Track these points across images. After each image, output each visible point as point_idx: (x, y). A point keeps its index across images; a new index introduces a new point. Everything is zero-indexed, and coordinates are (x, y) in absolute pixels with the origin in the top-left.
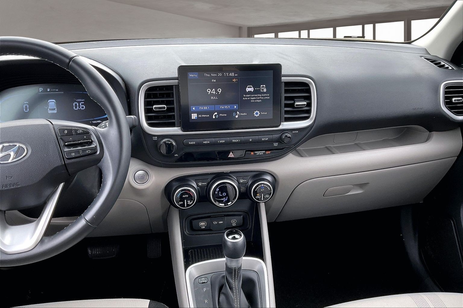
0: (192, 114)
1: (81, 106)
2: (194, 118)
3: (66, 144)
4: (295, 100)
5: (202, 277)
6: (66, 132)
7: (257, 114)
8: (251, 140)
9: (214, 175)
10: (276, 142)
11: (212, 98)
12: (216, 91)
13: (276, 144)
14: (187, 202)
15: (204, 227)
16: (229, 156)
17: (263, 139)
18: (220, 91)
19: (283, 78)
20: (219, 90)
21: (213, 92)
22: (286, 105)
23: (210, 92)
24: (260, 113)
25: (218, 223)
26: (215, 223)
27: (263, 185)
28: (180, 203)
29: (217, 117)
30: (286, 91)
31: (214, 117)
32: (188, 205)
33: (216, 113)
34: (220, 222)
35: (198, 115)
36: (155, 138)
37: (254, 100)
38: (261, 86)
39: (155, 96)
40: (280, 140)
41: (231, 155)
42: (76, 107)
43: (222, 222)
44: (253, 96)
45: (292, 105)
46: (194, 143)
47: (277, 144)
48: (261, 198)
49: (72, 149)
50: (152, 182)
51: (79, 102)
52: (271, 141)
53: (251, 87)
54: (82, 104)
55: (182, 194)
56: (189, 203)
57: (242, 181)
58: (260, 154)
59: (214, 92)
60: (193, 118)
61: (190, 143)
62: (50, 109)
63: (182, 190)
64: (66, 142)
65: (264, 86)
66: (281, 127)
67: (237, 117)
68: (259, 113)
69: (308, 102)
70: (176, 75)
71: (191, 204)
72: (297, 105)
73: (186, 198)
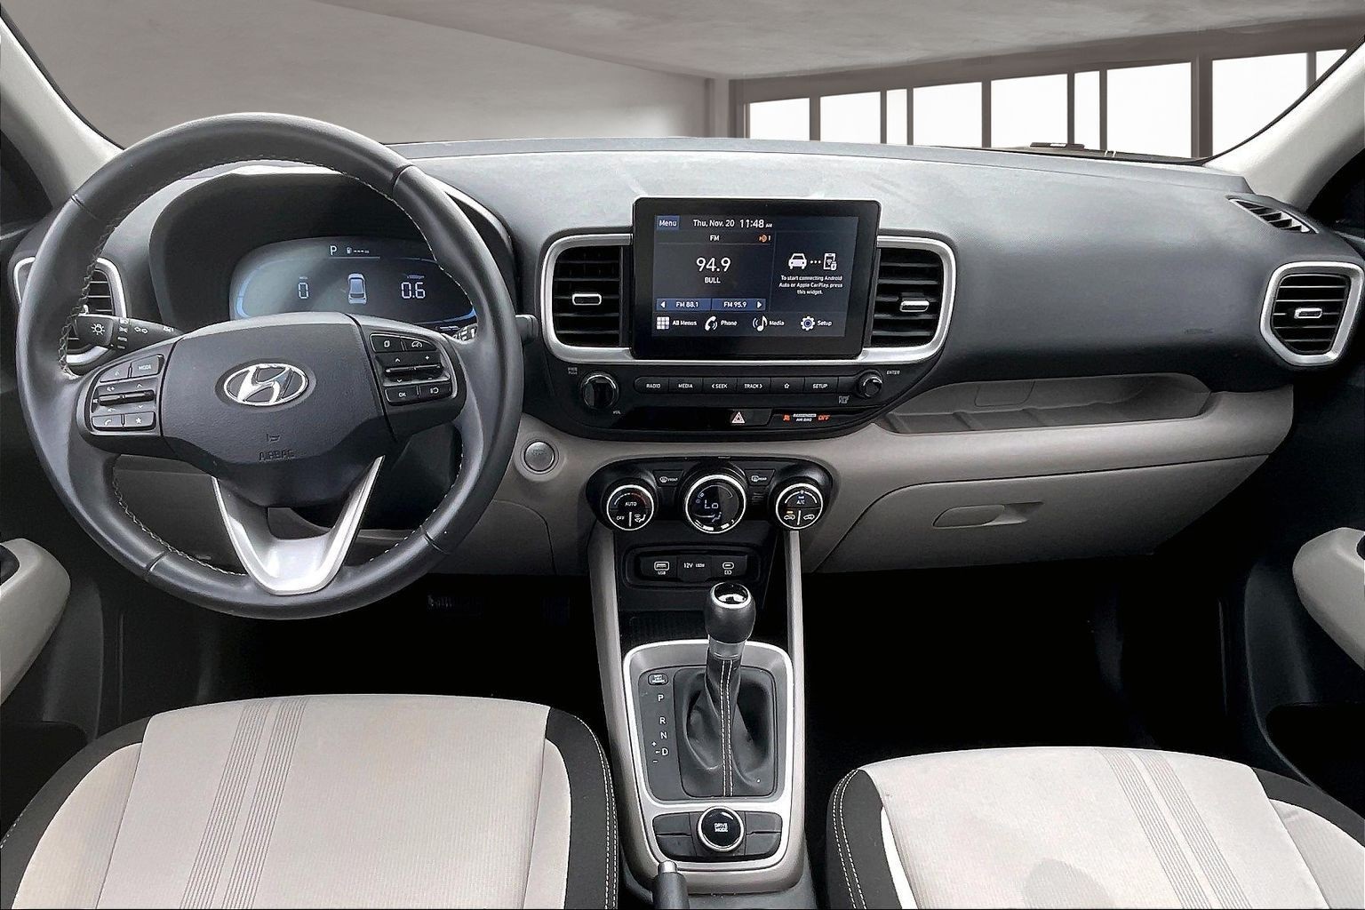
0: (659, 319)
1: (417, 290)
2: (663, 328)
3: (388, 371)
4: (904, 294)
5: (656, 671)
6: (387, 344)
7: (808, 323)
8: (787, 386)
9: (694, 464)
10: (845, 394)
11: (707, 280)
12: (718, 264)
13: (844, 400)
14: (633, 518)
15: (664, 573)
16: (733, 422)
17: (815, 386)
18: (728, 265)
19: (879, 238)
20: (726, 262)
21: (711, 265)
22: (881, 307)
23: (704, 264)
24: (816, 323)
25: (694, 566)
26: (688, 565)
27: (802, 492)
28: (619, 518)
29: (715, 326)
30: (885, 272)
31: (707, 328)
32: (635, 524)
33: (713, 318)
34: (698, 565)
35: (671, 321)
36: (573, 371)
37: (806, 289)
38: (827, 255)
39: (578, 271)
40: (855, 390)
41: (739, 419)
42: (407, 294)
43: (703, 565)
44: (804, 278)
45: (894, 308)
46: (658, 386)
47: (847, 398)
48: (796, 519)
49: (400, 383)
50: (561, 469)
51: (413, 282)
52: (834, 391)
53: (801, 258)
54: (419, 287)
55: (624, 500)
56: (638, 519)
57: (755, 480)
58: (805, 420)
59: (713, 268)
60: (659, 327)
61: (648, 386)
62: (354, 296)
63: (623, 491)
64: (388, 368)
65: (834, 255)
66: (860, 359)
67: (760, 328)
68: (814, 323)
69: (933, 300)
70: (628, 221)
71: (643, 522)
72: (906, 307)
73: (632, 508)
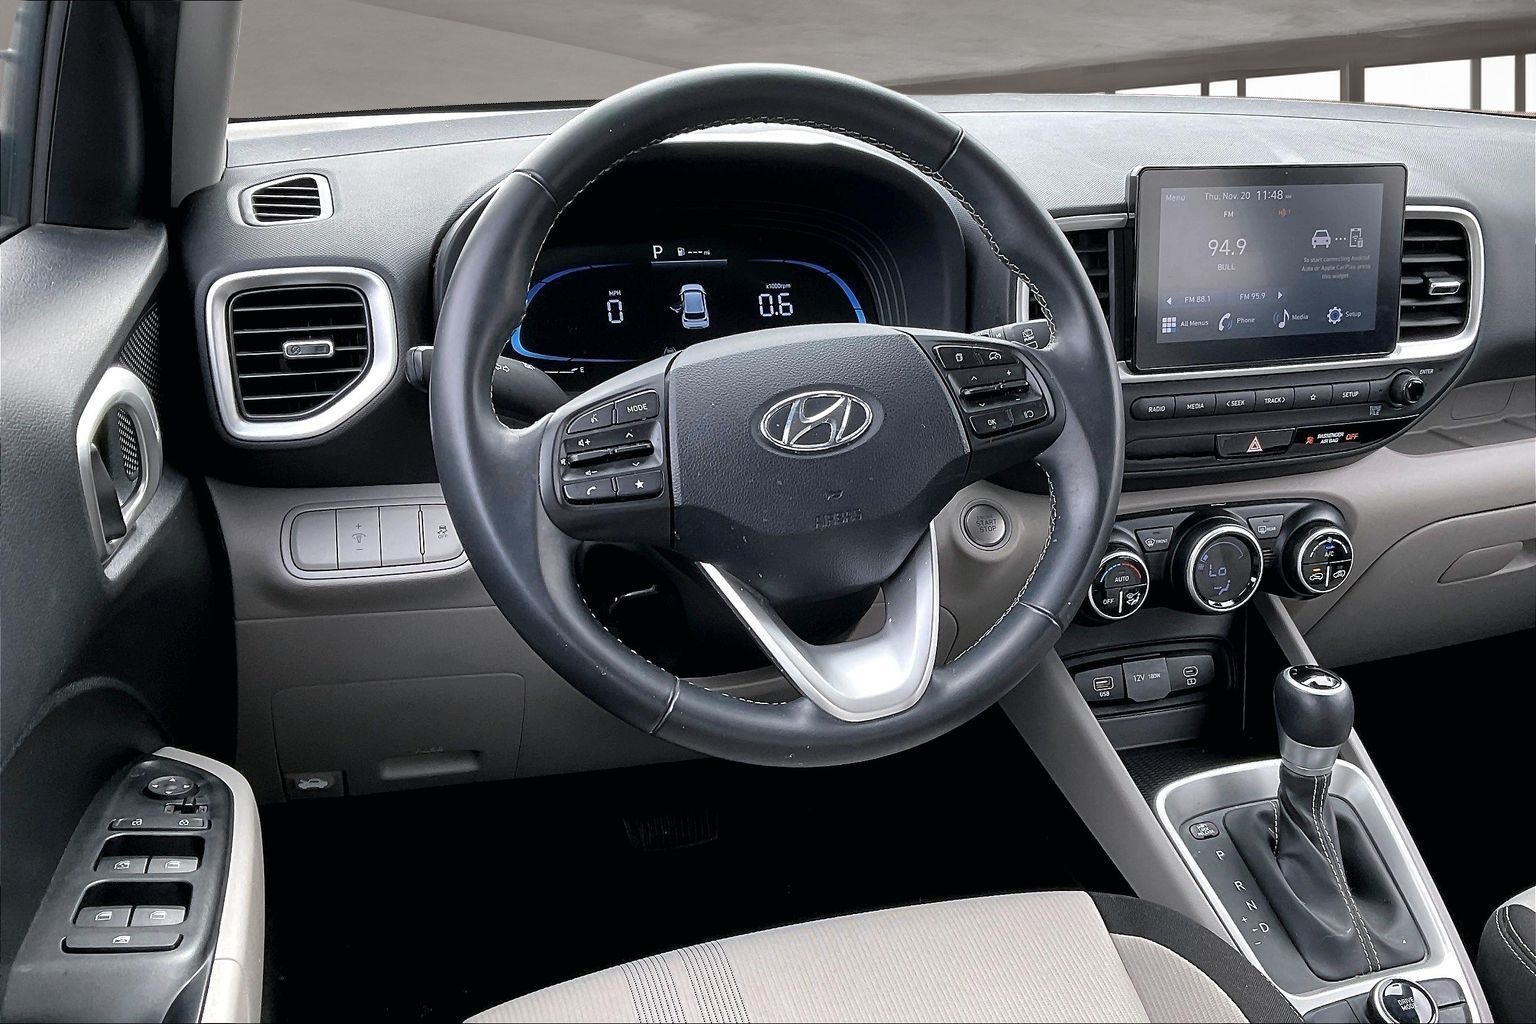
0: (1164, 320)
1: (781, 305)
2: (1169, 331)
3: (968, 392)
4: (1432, 274)
5: (1196, 820)
6: (959, 357)
7: (1335, 315)
8: (1313, 398)
9: (1188, 515)
10: (1375, 403)
11: (1220, 267)
12: (1232, 246)
13: (1375, 411)
14: (1125, 599)
16: (1249, 451)
17: (1345, 395)
18: (1244, 247)
20: (1242, 243)
21: (1224, 248)
22: (1409, 291)
23: (1215, 248)
24: (1344, 315)
25: (1146, 678)
27: (1330, 540)
28: (1105, 602)
29: (1230, 325)
30: (1409, 248)
31: (1221, 328)
32: (1127, 608)
33: (1228, 316)
35: (1178, 323)
37: (1331, 272)
38: (1352, 230)
40: (1390, 396)
41: (1255, 446)
42: (767, 310)
43: (1158, 675)
44: (1329, 260)
45: (1420, 292)
46: (1163, 409)
47: (1379, 408)
48: (1324, 581)
49: (984, 407)
50: (1018, 541)
51: (775, 293)
52: (1365, 401)
53: (1325, 235)
54: (784, 299)
55: (1113, 575)
56: (1131, 600)
57: (1263, 531)
58: (1331, 441)
59: (1227, 251)
60: (1164, 331)
61: (1150, 409)
62: (690, 316)
63: (1112, 562)
65: (1360, 230)
66: (1393, 357)
67: (1282, 325)
68: (1341, 315)
69: (1464, 280)
72: (1437, 290)
73: (1121, 586)
